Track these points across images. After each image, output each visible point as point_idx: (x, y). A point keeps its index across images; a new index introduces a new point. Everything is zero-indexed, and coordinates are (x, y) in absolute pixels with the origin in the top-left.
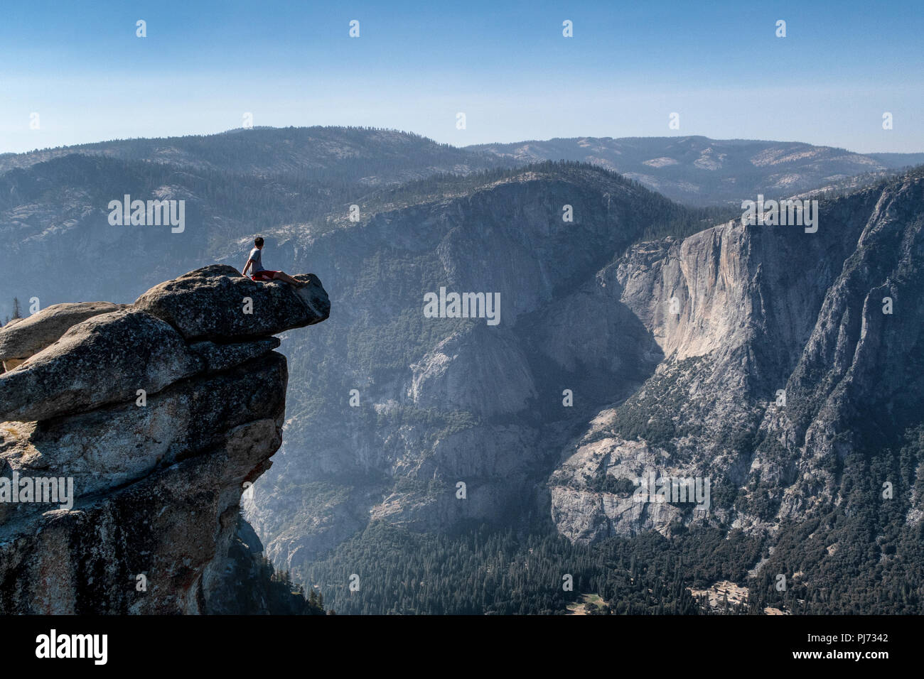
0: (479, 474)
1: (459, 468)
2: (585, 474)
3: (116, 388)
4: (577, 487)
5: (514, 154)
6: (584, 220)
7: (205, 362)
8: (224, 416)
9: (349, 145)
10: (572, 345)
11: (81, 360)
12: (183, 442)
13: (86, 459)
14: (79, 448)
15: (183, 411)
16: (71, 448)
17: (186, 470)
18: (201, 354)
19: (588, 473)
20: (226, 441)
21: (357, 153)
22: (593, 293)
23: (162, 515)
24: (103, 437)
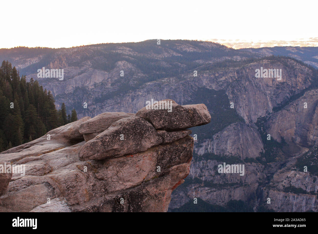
0: (239, 182)
1: (231, 179)
2: (283, 185)
3: (130, 148)
4: (279, 190)
5: (258, 52)
6: (287, 80)
7: (163, 139)
8: (169, 162)
9: (191, 47)
10: (280, 131)
11: (118, 137)
12: (153, 171)
13: (118, 176)
14: (115, 172)
15: (154, 159)
16: (113, 172)
17: (155, 183)
18: (162, 136)
19: (284, 184)
20: (169, 172)
21: (195, 50)
22: (289, 110)
23: (146, 201)
24: (125, 168)
